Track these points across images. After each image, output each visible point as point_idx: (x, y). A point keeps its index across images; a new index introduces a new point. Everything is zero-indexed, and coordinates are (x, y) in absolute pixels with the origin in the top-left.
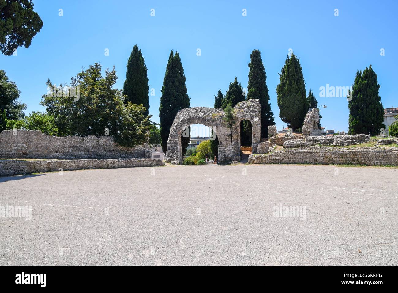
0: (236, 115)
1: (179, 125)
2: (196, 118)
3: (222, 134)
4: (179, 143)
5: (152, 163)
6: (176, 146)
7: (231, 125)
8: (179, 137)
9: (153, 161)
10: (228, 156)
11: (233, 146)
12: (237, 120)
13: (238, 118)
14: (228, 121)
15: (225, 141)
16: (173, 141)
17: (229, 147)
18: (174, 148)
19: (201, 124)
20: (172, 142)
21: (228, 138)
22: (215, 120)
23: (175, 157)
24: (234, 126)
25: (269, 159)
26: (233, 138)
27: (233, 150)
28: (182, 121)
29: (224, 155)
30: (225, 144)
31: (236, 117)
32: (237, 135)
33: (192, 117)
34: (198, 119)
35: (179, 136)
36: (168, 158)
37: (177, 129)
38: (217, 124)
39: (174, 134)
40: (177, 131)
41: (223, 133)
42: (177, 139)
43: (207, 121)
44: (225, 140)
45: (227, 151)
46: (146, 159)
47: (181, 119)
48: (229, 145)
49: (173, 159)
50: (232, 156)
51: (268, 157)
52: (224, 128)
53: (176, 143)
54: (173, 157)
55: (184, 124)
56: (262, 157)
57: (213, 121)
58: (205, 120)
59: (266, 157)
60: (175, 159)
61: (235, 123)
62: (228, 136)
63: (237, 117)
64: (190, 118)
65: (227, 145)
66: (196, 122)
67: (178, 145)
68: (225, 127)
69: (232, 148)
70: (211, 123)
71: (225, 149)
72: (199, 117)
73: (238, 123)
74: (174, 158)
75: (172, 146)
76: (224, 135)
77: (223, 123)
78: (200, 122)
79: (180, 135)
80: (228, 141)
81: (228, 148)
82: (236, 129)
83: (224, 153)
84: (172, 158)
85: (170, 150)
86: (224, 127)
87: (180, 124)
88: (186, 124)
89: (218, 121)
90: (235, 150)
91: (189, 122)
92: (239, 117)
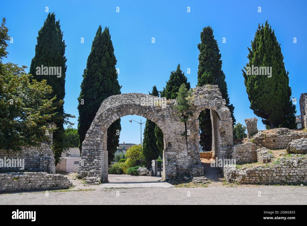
0: (193, 101)
1: (104, 116)
2: (131, 105)
3: (171, 131)
4: (102, 146)
5: (45, 183)
6: (97, 150)
7: (186, 117)
8: (103, 135)
9: (46, 179)
10: (181, 167)
11: (189, 151)
12: (195, 110)
13: (196, 107)
14: (182, 111)
15: (177, 143)
16: (93, 141)
17: (183, 152)
18: (93, 153)
19: (138, 115)
20: (91, 142)
21: (181, 138)
22: (161, 110)
23: (93, 168)
24: (190, 119)
25: (274, 175)
26: (188, 138)
27: (189, 157)
28: (108, 110)
29: (176, 166)
30: (176, 147)
31: (193, 105)
32: (195, 133)
33: (125, 104)
34: (134, 108)
35: (102, 133)
36: (82, 171)
37: (99, 122)
38: (164, 116)
39: (94, 130)
40: (100, 125)
41: (173, 130)
42: (99, 139)
43: (148, 110)
44: (176, 141)
45: (180, 159)
46: (33, 174)
47: (108, 108)
48: (183, 149)
49: (91, 173)
50: (188, 167)
51: (273, 171)
52: (175, 122)
53: (98, 145)
54: (91, 169)
55: (112, 114)
56: (261, 171)
57: (158, 111)
58: (146, 109)
59: (268, 171)
60: (94, 173)
61: (191, 114)
62: (182, 135)
63: (195, 105)
64: (122, 106)
65: (180, 149)
66: (131, 112)
67: (102, 148)
68: (177, 120)
69: (188, 153)
70: (155, 114)
71: (177, 156)
72: (136, 105)
73: (197, 115)
74: (92, 171)
75: (89, 150)
76: (175, 133)
77: (173, 115)
78: (137, 112)
79: (104, 132)
80: (182, 143)
81: (182, 154)
82: (193, 123)
83: (175, 161)
84: (89, 170)
85: (87, 157)
86: (174, 120)
87: (105, 114)
88: (115, 114)
89: (165, 112)
90: (192, 157)
91: (120, 111)
92: (199, 106)
